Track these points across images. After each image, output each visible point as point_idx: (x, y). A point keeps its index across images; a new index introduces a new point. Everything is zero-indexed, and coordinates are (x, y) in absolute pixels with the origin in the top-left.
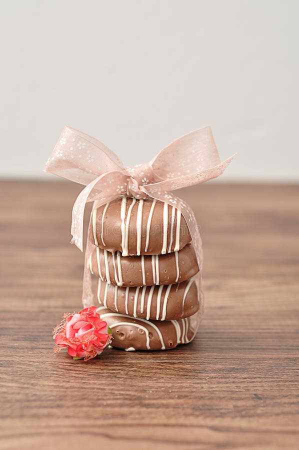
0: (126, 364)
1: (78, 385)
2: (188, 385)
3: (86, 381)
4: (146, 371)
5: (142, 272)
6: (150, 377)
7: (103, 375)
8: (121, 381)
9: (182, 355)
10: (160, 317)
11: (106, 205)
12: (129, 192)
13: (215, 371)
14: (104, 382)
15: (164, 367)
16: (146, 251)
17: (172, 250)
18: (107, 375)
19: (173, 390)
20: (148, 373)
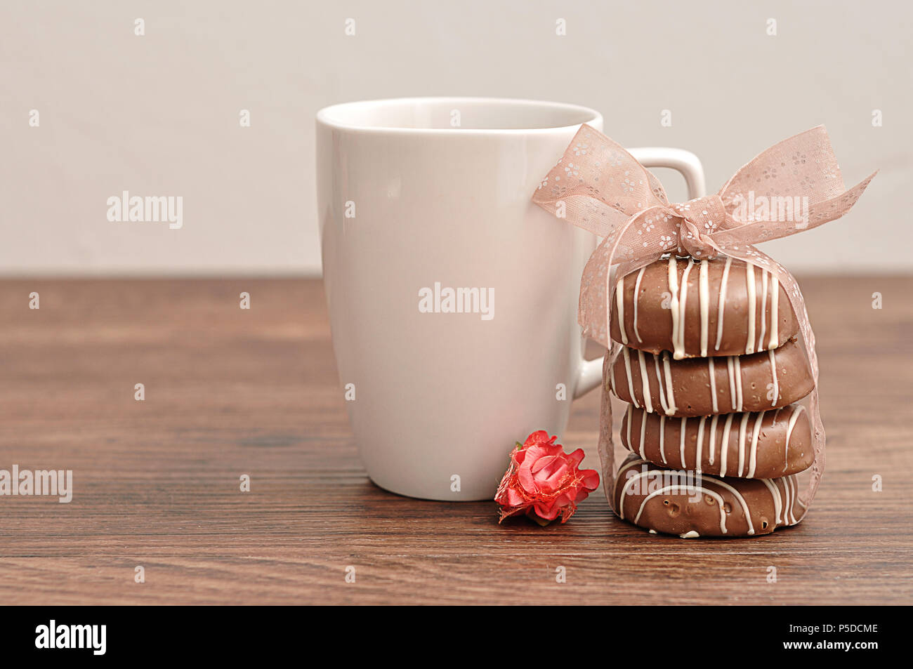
0: (685, 558)
1: (601, 590)
2: (803, 589)
3: (616, 584)
4: (723, 568)
5: (710, 389)
6: (732, 577)
7: (646, 574)
8: (680, 583)
9: (785, 544)
10: (746, 472)
11: (640, 270)
12: (682, 248)
13: (850, 568)
14: (648, 585)
15: (754, 562)
16: (717, 348)
17: (766, 346)
18: (653, 574)
19: (776, 596)
20: (728, 571)
